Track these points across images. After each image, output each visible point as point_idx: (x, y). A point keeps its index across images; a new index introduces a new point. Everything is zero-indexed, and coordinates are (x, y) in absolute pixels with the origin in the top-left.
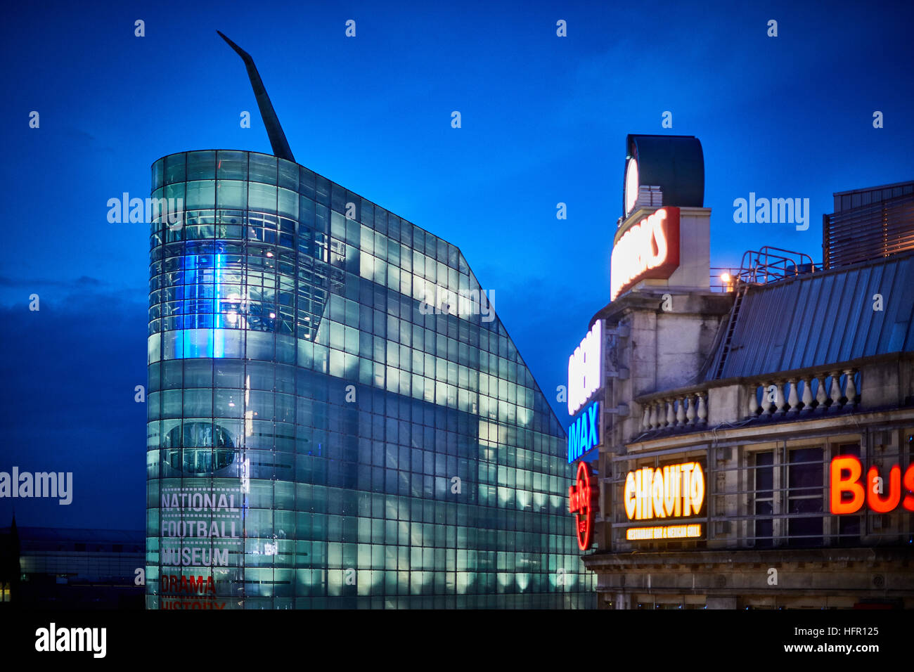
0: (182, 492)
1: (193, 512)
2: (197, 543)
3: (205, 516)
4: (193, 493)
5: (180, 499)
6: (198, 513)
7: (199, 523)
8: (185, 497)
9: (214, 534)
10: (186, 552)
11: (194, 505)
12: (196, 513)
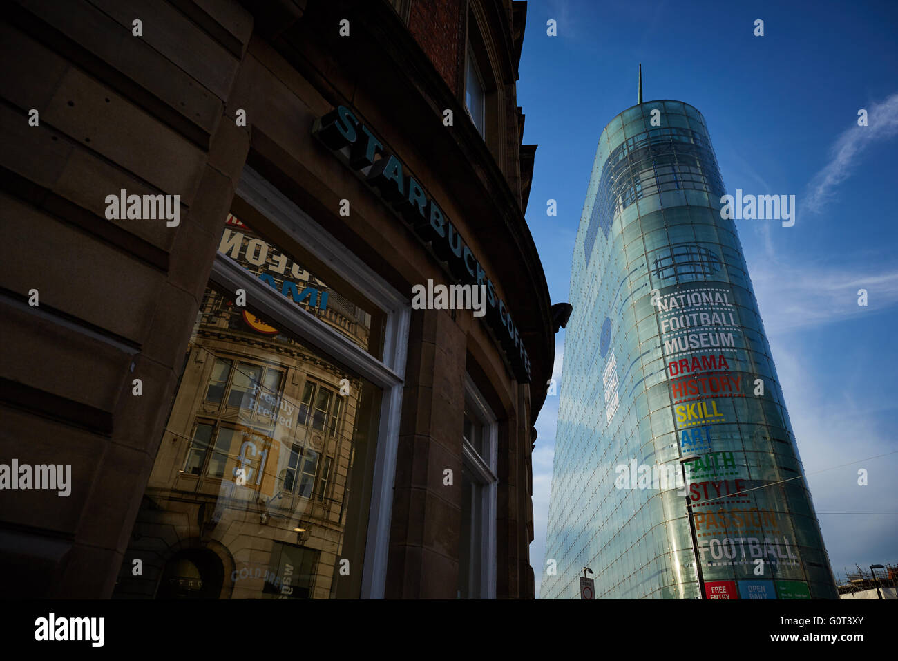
0: (680, 295)
1: (693, 307)
2: (702, 329)
3: (706, 309)
4: (691, 294)
5: (679, 300)
6: (699, 307)
7: (701, 314)
8: (684, 298)
9: (717, 322)
10: (693, 338)
11: (694, 301)
12: (696, 307)
